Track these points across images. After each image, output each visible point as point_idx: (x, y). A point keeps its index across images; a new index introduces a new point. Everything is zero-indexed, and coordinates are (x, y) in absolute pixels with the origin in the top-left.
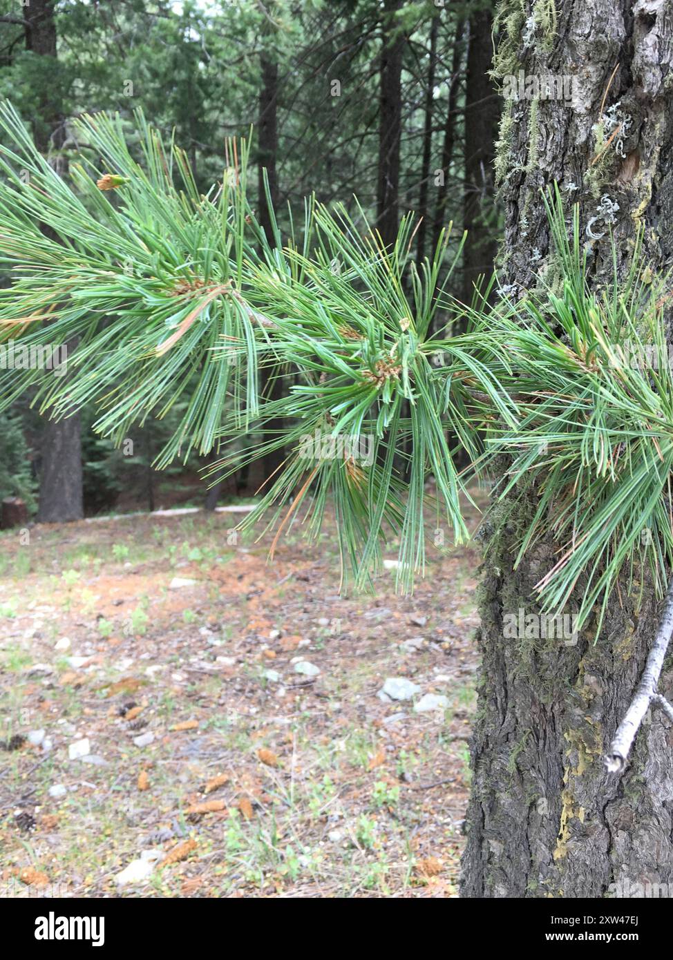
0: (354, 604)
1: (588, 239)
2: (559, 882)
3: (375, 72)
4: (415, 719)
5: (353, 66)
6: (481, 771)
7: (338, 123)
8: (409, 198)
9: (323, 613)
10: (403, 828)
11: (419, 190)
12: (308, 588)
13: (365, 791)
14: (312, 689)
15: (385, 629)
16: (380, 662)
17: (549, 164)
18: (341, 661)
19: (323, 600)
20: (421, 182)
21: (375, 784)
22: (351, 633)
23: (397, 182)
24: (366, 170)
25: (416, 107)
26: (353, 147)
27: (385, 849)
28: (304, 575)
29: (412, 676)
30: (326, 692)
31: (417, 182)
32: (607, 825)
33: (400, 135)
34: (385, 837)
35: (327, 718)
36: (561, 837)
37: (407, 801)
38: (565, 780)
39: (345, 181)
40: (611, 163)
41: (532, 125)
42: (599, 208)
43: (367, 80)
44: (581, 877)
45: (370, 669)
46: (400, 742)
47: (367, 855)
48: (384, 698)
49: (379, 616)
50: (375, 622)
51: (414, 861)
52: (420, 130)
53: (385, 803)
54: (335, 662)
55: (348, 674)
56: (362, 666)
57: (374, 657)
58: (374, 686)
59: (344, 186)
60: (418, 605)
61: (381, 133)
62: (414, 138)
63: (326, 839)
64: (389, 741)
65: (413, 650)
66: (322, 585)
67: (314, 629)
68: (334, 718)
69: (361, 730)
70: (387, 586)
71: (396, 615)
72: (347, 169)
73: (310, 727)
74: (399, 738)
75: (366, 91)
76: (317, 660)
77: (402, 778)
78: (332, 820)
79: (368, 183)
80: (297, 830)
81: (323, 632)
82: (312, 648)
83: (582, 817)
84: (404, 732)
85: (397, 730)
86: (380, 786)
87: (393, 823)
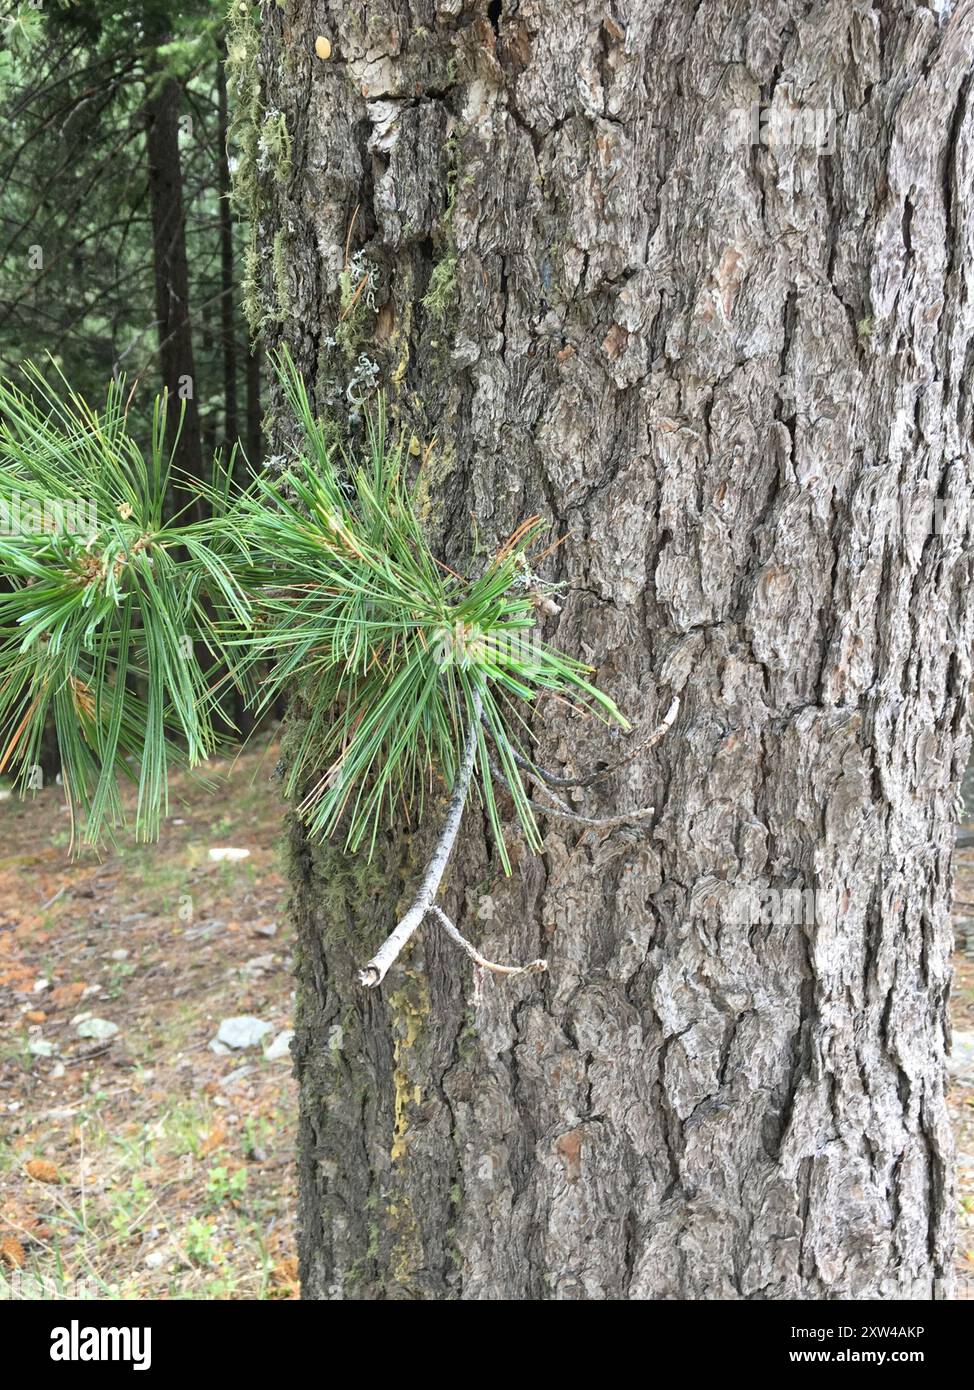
0: (167, 920)
1: (352, 405)
2: (403, 1190)
3: (139, 131)
4: (267, 1071)
5: (103, 119)
6: (306, 1077)
7: (86, 203)
8: (207, 316)
9: (119, 942)
10: (254, 1225)
11: (220, 305)
12: (92, 908)
13: (198, 1187)
14: (109, 1058)
15: (216, 951)
16: (211, 1000)
17: (303, 313)
18: (152, 1007)
19: (118, 923)
20: (223, 294)
21: (210, 1171)
22: (165, 965)
23: (186, 292)
24: (136, 273)
25: (204, 185)
26: (113, 237)
27: (230, 1260)
28: (86, 889)
29: (259, 1011)
30: (129, 1058)
31: (217, 292)
32: (447, 1101)
33: (184, 224)
34: (229, 1244)
35: (134, 1096)
36: (397, 1130)
37: (260, 1187)
38: (396, 1057)
39: (106, 289)
40: (363, 317)
41: (277, 265)
42: (357, 369)
43: (127, 142)
44: (426, 1175)
45: (196, 1012)
46: (247, 1107)
47: (203, 1276)
48: (219, 1049)
49: (206, 932)
50: (202, 942)
51: (270, 1265)
52: (214, 218)
53: (227, 1197)
54: (141, 1011)
55: (163, 1026)
56: (184, 1009)
57: (201, 994)
58: (203, 1035)
59: (104, 295)
60: (263, 908)
61: (155, 221)
62: (207, 229)
63: (141, 1267)
64: (231, 1109)
65: (260, 972)
66: (114, 900)
67: (106, 968)
68: (144, 1092)
69: (187, 1103)
70: (217, 887)
71: (233, 926)
72: (107, 271)
73: (108, 1114)
74: (245, 1102)
75: (125, 158)
76: (113, 1013)
77: (251, 1157)
78: (149, 1239)
79: (141, 292)
80: (95, 1264)
81: (120, 969)
82: (104, 997)
83: (418, 1097)
84: (251, 1093)
85: (242, 1092)
86: (219, 1173)
87: (239, 1222)
